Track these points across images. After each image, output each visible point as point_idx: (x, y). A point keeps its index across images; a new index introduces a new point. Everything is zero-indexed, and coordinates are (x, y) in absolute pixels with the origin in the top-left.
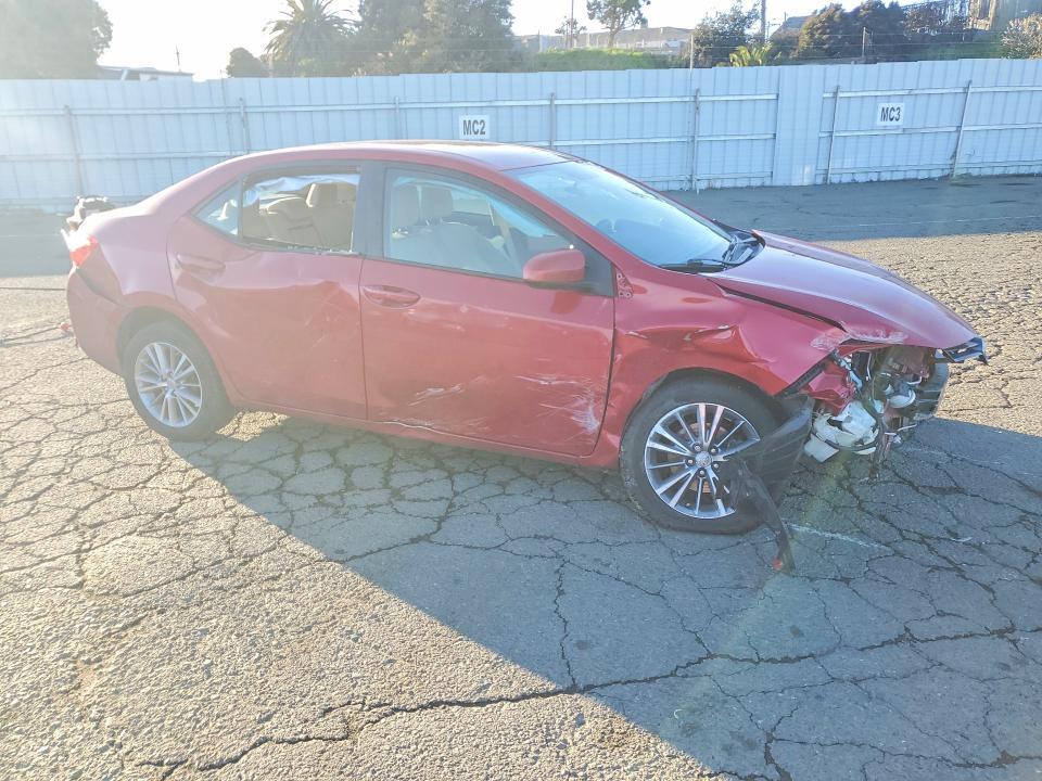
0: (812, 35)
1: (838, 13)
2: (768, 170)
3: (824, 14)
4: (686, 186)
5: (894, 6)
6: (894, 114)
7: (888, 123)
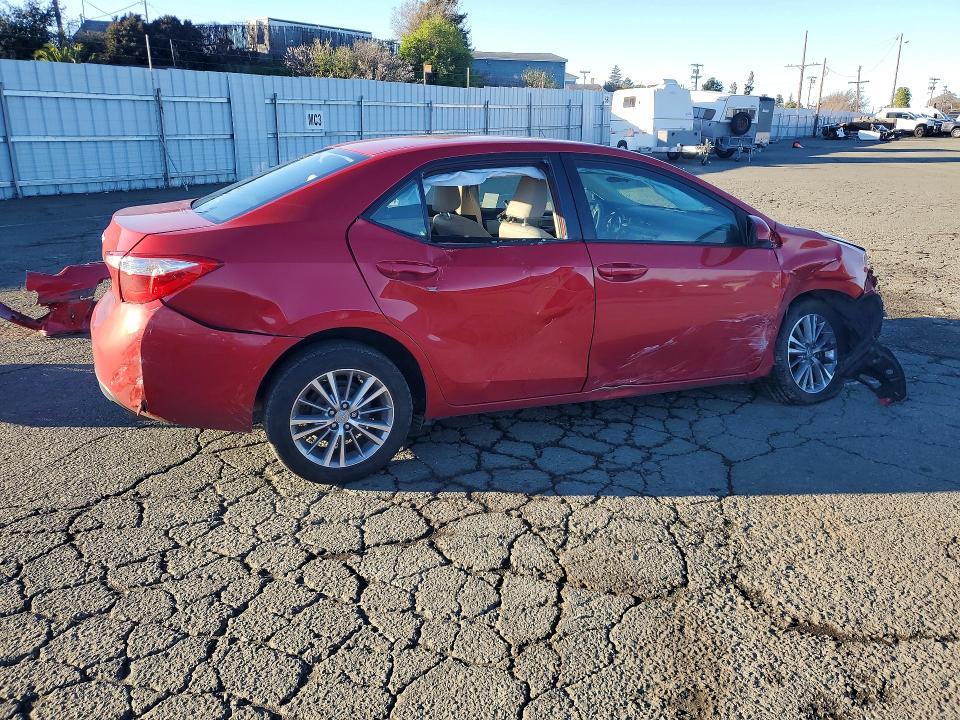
0: (119, 41)
1: (140, 24)
2: (231, 167)
3: (126, 23)
4: (161, 184)
5: (188, 23)
6: (317, 120)
7: (314, 127)
